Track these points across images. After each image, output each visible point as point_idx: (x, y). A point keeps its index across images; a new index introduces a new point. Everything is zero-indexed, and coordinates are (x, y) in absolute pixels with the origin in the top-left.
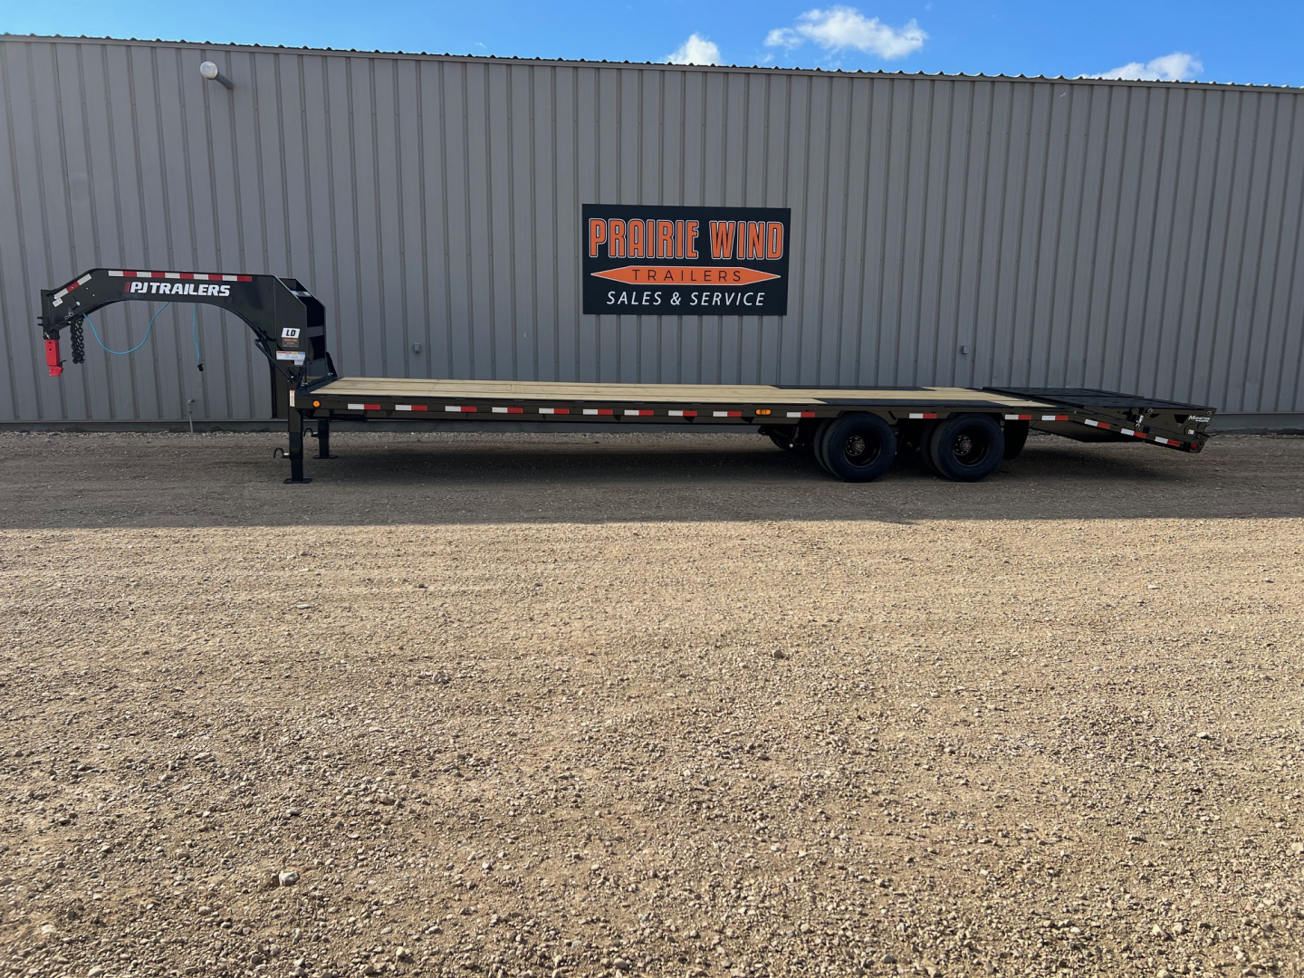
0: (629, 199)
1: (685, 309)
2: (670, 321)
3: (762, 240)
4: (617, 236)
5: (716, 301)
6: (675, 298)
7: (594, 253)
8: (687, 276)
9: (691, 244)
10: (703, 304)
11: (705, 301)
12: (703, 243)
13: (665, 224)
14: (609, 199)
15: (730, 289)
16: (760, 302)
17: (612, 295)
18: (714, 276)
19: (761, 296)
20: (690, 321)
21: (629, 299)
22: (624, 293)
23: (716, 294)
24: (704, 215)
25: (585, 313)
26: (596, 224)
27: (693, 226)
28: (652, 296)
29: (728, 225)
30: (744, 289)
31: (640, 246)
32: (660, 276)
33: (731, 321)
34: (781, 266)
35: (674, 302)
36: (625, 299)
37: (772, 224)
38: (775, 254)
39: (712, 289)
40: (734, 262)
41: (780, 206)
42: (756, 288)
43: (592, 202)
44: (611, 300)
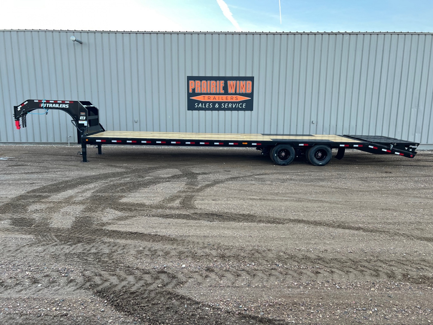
0: (202, 74)
1: (219, 109)
2: (215, 113)
3: (244, 87)
4: (197, 86)
5: (230, 106)
6: (216, 105)
7: (191, 91)
8: (220, 98)
9: (221, 88)
10: (226, 107)
12: (225, 88)
13: (213, 82)
14: (195, 74)
15: (234, 103)
17: (196, 104)
18: (229, 98)
19: (245, 105)
20: (222, 112)
21: (202, 106)
22: (200, 104)
23: (230, 104)
24: (226, 79)
25: (188, 110)
26: (191, 82)
27: (222, 82)
29: (234, 82)
30: (239, 102)
31: (205, 89)
32: (212, 98)
34: (251, 95)
35: (216, 106)
36: (201, 106)
37: (248, 82)
38: (249, 91)
39: (229, 103)
40: (236, 94)
41: (251, 76)
42: (243, 102)
44: (196, 106)
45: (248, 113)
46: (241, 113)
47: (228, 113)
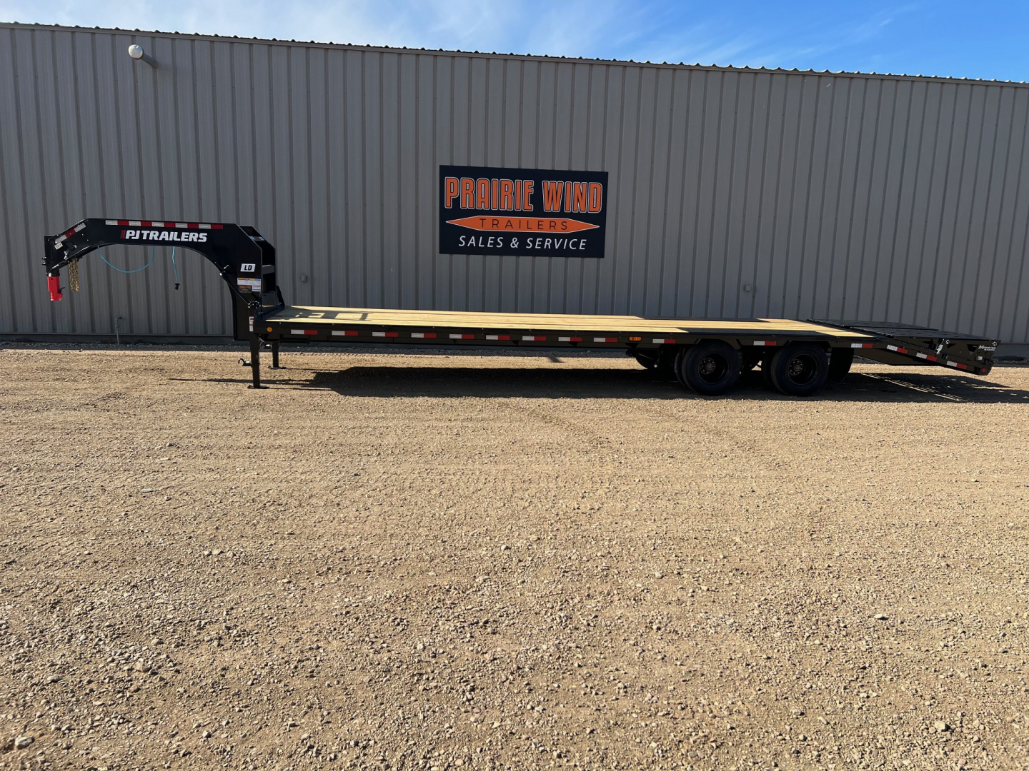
1: (521, 251)
2: (509, 260)
3: (586, 197)
4: (467, 192)
5: (547, 245)
6: (514, 242)
8: (524, 224)
10: (536, 247)
11: (539, 245)
12: (537, 199)
13: (507, 183)
15: (558, 236)
16: (583, 246)
17: (463, 239)
19: (583, 242)
20: (526, 261)
21: (477, 242)
22: (473, 238)
23: (547, 240)
24: (538, 176)
25: (442, 252)
26: (451, 182)
28: (495, 240)
29: (557, 184)
30: (570, 236)
31: (486, 200)
34: (600, 218)
35: (513, 245)
36: (474, 243)
37: (593, 184)
38: (596, 208)
39: (544, 236)
40: (562, 214)
42: (579, 235)
44: (462, 243)
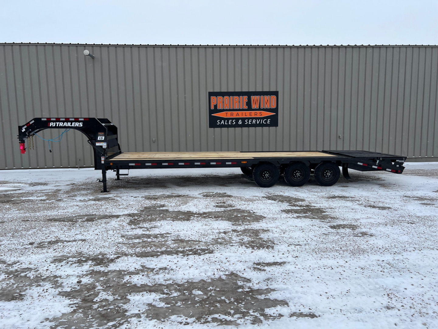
0: (224, 90)
4: (220, 102)
7: (212, 108)
9: (245, 104)
13: (236, 98)
14: (217, 90)
17: (219, 121)
18: (253, 114)
19: (269, 120)
22: (223, 121)
26: (213, 99)
27: (245, 98)
29: (257, 97)
31: (228, 105)
32: (235, 115)
33: (259, 129)
37: (272, 96)
41: (275, 90)
43: (212, 91)
44: (218, 123)
45: (273, 129)
46: (266, 129)
47: (252, 129)
